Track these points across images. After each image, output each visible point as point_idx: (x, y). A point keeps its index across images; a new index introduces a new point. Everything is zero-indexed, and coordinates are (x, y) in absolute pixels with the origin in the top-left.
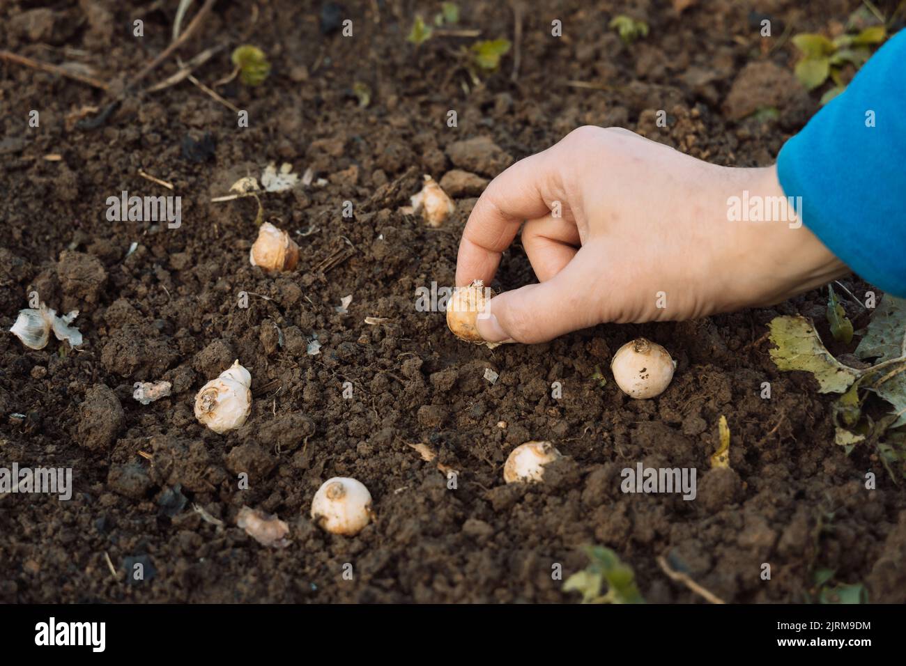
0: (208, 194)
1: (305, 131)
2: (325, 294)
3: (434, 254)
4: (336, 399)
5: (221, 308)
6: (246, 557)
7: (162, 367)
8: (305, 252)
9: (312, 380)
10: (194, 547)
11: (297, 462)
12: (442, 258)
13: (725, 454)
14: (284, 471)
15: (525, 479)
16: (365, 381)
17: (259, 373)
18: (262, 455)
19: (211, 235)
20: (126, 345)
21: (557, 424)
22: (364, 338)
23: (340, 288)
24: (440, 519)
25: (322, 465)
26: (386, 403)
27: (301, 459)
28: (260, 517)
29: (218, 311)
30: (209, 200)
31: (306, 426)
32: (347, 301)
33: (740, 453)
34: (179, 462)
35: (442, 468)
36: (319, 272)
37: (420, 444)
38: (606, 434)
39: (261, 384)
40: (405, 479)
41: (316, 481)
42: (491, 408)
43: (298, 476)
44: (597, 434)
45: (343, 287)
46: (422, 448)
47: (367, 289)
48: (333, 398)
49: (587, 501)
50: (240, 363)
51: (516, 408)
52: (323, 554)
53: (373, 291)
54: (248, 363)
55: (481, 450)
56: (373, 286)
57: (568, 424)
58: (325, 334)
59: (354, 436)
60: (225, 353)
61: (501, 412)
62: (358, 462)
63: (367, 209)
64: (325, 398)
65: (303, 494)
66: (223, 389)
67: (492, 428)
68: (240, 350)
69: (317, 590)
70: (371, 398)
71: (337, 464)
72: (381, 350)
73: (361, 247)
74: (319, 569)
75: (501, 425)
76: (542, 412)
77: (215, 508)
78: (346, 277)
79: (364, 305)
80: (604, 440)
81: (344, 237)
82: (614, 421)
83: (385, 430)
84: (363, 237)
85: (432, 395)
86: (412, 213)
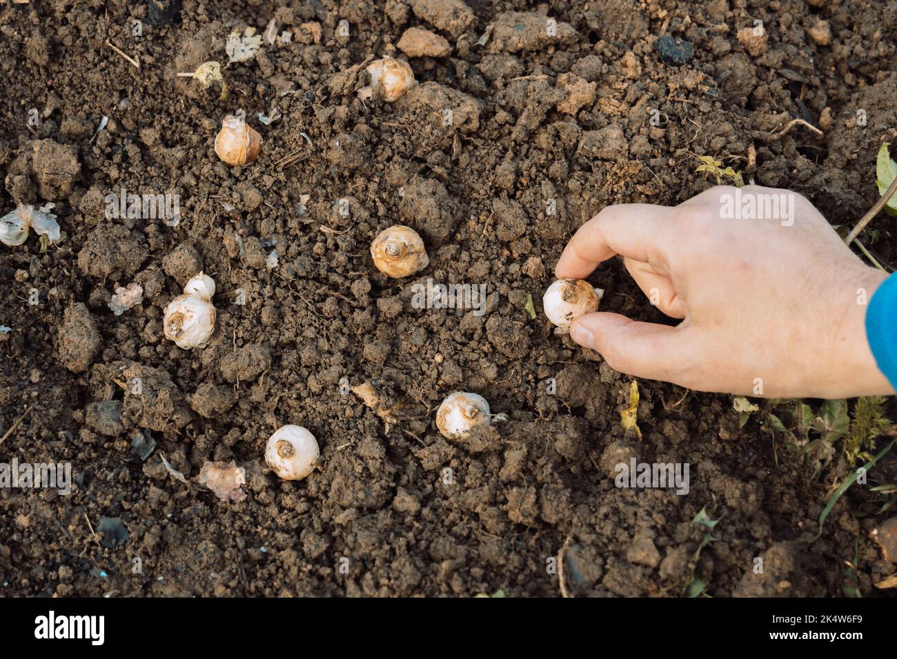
0: (174, 67)
2: (284, 193)
3: (389, 152)
4: (291, 319)
5: (188, 204)
6: (207, 511)
7: (134, 268)
8: (266, 147)
9: (271, 297)
10: (162, 504)
11: (254, 396)
12: (396, 158)
13: (634, 410)
14: (244, 406)
15: (453, 435)
16: (318, 302)
17: (222, 278)
18: (222, 402)
19: (178, 109)
20: (99, 254)
21: (488, 367)
22: (318, 248)
23: (299, 185)
24: (374, 494)
25: (276, 400)
26: (337, 330)
27: (258, 394)
28: (219, 467)
29: (184, 206)
30: (175, 74)
31: (262, 362)
32: (305, 198)
33: (647, 408)
34: (148, 409)
35: (382, 413)
36: (279, 169)
37: (364, 386)
38: (530, 377)
39: (224, 291)
40: (349, 429)
41: (270, 419)
42: (430, 333)
43: (255, 407)
44: (522, 376)
45: (302, 183)
46: (365, 392)
47: (324, 187)
48: (289, 318)
49: (503, 478)
50: (204, 273)
51: (454, 340)
52: (273, 510)
53: (329, 189)
54: (213, 266)
55: (418, 391)
56: (329, 182)
57: (498, 366)
58: (283, 243)
59: (306, 366)
60: (191, 263)
61: (439, 343)
62: (308, 400)
63: (325, 103)
64: (281, 317)
65: (259, 430)
66: (188, 315)
67: (429, 363)
68: (205, 251)
69: (266, 555)
70: (322, 324)
71: (289, 401)
72: (334, 264)
73: (319, 144)
74: (269, 529)
75: (438, 358)
76: (475, 347)
77: (180, 457)
78: (304, 171)
79: (321, 205)
80: (528, 382)
81: (303, 134)
82: (539, 361)
83: (332, 369)
84: (321, 132)
85: (378, 322)
86: (370, 95)
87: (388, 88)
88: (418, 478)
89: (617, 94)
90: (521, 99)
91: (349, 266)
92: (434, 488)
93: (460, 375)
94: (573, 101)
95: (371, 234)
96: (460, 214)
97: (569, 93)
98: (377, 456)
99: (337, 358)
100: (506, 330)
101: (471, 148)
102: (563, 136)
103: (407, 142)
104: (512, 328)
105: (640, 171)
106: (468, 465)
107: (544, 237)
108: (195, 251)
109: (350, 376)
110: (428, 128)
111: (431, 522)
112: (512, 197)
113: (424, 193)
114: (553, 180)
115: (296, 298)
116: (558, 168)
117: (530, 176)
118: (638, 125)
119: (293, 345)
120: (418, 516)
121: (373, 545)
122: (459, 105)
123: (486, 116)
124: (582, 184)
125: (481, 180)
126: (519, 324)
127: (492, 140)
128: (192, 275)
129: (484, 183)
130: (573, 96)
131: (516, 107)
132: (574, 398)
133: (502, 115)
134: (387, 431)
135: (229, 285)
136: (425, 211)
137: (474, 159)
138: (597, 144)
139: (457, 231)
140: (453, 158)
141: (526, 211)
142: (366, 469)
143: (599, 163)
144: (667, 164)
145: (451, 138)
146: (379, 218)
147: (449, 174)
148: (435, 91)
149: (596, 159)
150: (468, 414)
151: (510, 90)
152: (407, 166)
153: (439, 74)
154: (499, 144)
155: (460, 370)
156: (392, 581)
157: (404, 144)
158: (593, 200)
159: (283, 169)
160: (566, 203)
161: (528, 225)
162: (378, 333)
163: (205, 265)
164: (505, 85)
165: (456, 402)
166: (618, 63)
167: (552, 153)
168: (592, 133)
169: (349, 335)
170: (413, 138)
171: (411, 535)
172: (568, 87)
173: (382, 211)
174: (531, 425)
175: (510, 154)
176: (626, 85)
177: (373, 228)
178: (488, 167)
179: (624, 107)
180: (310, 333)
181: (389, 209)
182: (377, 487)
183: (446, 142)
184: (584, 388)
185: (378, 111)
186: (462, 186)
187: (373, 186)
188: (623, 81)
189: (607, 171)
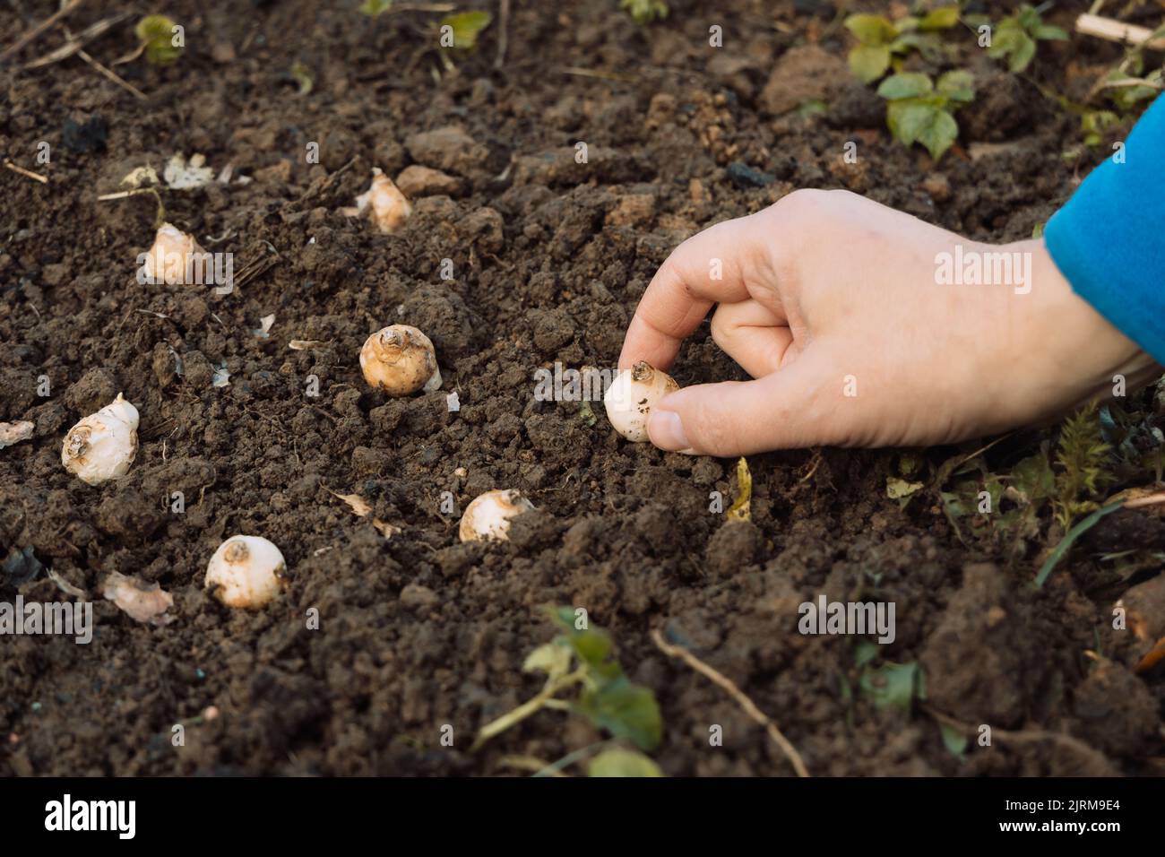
0: (94, 191)
1: (226, 120)
2: (239, 312)
3: (381, 263)
4: (247, 441)
5: (105, 330)
6: (114, 637)
7: (23, 403)
9: (217, 418)
11: (190, 518)
12: (392, 268)
13: (746, 506)
15: (486, 537)
16: (286, 419)
17: (150, 410)
18: (142, 508)
19: (97, 242)
21: (532, 470)
22: (287, 367)
23: (260, 306)
24: (370, 585)
25: (223, 522)
26: (311, 446)
27: (196, 515)
28: (135, 586)
29: (100, 334)
30: (95, 198)
31: (204, 472)
32: (268, 321)
33: (764, 506)
34: (32, 517)
35: (379, 525)
37: (355, 494)
38: (592, 484)
39: (151, 425)
40: (330, 537)
41: (214, 541)
42: (447, 448)
43: (192, 536)
44: (582, 483)
45: (264, 303)
46: (355, 501)
47: (294, 307)
48: (244, 440)
49: (562, 561)
50: (125, 398)
51: (480, 451)
53: (302, 309)
54: (136, 399)
55: (432, 503)
56: (302, 302)
57: (545, 469)
58: (237, 361)
59: (268, 486)
61: (460, 458)
62: (270, 517)
63: (296, 208)
64: (233, 440)
66: (98, 427)
67: (447, 476)
68: (127, 380)
70: (292, 440)
71: (242, 521)
73: (287, 254)
74: (210, 649)
75: (459, 472)
76: (511, 458)
77: (76, 575)
78: (268, 293)
79: (290, 327)
80: (591, 490)
81: (266, 242)
82: (604, 467)
84: (291, 241)
85: (371, 435)
86: (356, 214)
87: (380, 212)
88: (436, 584)
93: (492, 483)
97: (619, 201)
99: (314, 465)
100: (555, 427)
101: (493, 267)
103: (408, 254)
104: (563, 424)
106: (509, 563)
107: (599, 346)
108: (112, 376)
110: (435, 240)
113: (430, 294)
115: (255, 416)
117: (575, 287)
119: (248, 470)
123: (511, 236)
125: (509, 298)
129: (514, 301)
131: (552, 223)
133: (532, 227)
134: (388, 538)
135: (159, 419)
137: (498, 278)
141: (573, 318)
145: (466, 250)
148: (442, 199)
155: (491, 479)
157: (403, 255)
161: (576, 328)
164: (535, 210)
167: (603, 262)
172: (618, 197)
173: (374, 327)
174: (599, 518)
175: (547, 263)
178: (518, 283)
180: (274, 451)
182: (373, 577)
183: (460, 255)
184: (672, 488)
187: (362, 298)
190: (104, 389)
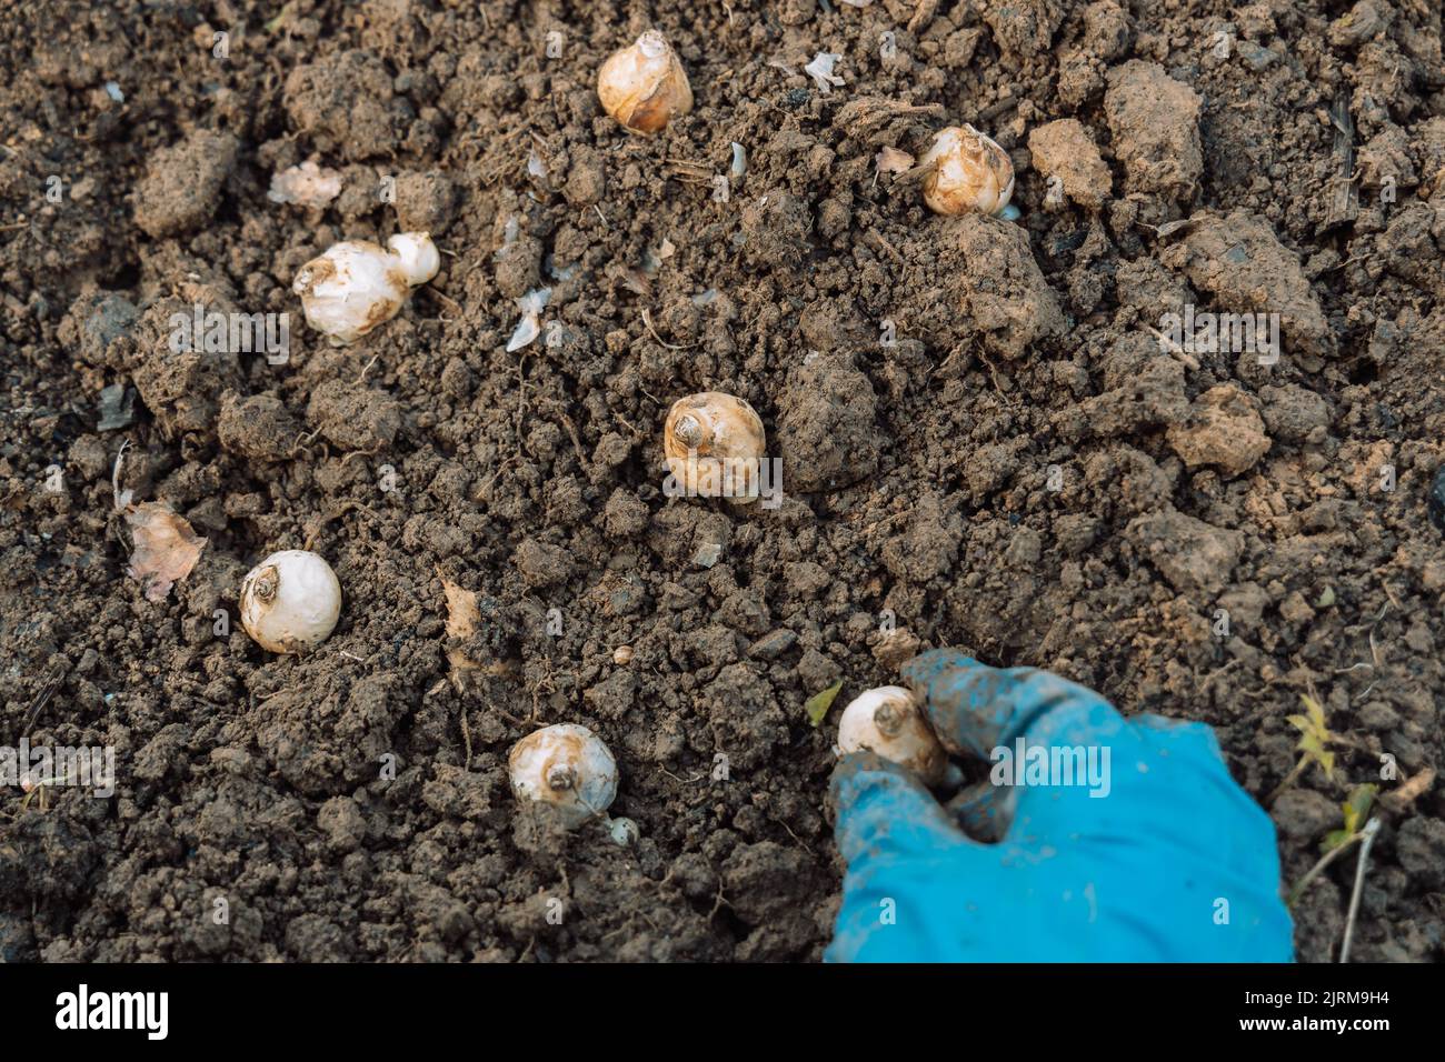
2: (643, 215)
3: (840, 279)
4: (481, 409)
7: (356, 152)
10: (49, 510)
11: (321, 473)
12: (846, 300)
14: (299, 474)
17: (456, 268)
18: (257, 442)
20: (317, 90)
21: (671, 735)
22: (616, 337)
23: (675, 221)
26: (519, 482)
27: (329, 475)
28: (179, 528)
34: (155, 362)
35: (457, 660)
36: (665, 174)
37: (471, 596)
38: (719, 808)
39: (440, 289)
40: (388, 638)
41: (312, 526)
42: (648, 606)
43: (314, 493)
44: (709, 796)
45: (683, 222)
46: (462, 606)
47: (708, 255)
48: (479, 405)
49: (503, 919)
50: (434, 238)
51: (667, 648)
52: (181, 657)
53: (712, 264)
54: (459, 240)
55: (540, 675)
56: (722, 256)
57: (686, 745)
58: (571, 288)
59: (431, 494)
60: (427, 207)
61: (645, 633)
62: (381, 545)
63: (808, 126)
64: (472, 393)
65: (284, 527)
66: (340, 276)
67: (601, 649)
68: (466, 209)
69: (103, 709)
70: (511, 454)
71: (361, 523)
72: (610, 381)
73: (750, 181)
74: (147, 677)
75: (620, 655)
76: (686, 689)
77: (137, 467)
78: (703, 207)
79: (679, 278)
80: (710, 814)
81: (737, 148)
82: (755, 796)
83: (453, 531)
84: (768, 166)
85: (587, 519)
86: (899, 170)
87: (943, 183)
88: (404, 799)
89: (1298, 490)
90: (1123, 368)
91: (631, 403)
92: (409, 840)
93: (620, 709)
94: (1200, 440)
95: (706, 382)
96: (863, 468)
97: (1204, 423)
98: (363, 713)
99: (474, 521)
100: (746, 704)
101: (981, 380)
102: (1127, 483)
103: (883, 289)
104: (759, 708)
105: (1198, 643)
106: (489, 851)
107: (954, 615)
108: (446, 196)
109: (472, 564)
110: (934, 293)
111: (347, 883)
112: (967, 510)
113: (827, 386)
114: (1050, 538)
115: (514, 385)
116: (1074, 526)
117: (1024, 499)
118: (1276, 569)
119: (445, 448)
120: (335, 858)
121: (217, 836)
122: (1008, 295)
123: (1047, 347)
124: (1085, 585)
125: (947, 443)
126: (774, 711)
127: (1026, 397)
128: (414, 226)
129: (948, 452)
130: (1207, 432)
131: (1108, 375)
132: (743, 903)
133: (1069, 370)
134: (434, 692)
135: (457, 287)
136: (802, 416)
137: (968, 401)
138: (1169, 542)
139: (840, 490)
140: (938, 374)
141: (961, 553)
142: (334, 716)
143: (1144, 574)
144: (1257, 671)
145: (958, 337)
146: (740, 369)
147: (908, 393)
148: (992, 241)
149: (1148, 564)
150: (549, 776)
151: (1123, 341)
152: (852, 325)
153: (1056, 227)
154: (1026, 411)
155: (628, 700)
156: (178, 914)
157: (877, 287)
158: (1083, 627)
159: (671, 178)
160: (1038, 593)
161: (941, 573)
162: (576, 538)
163: (448, 230)
164: (1130, 327)
165: (558, 742)
166: (1355, 445)
167: (1092, 494)
168: (1178, 518)
169: (535, 505)
170: (899, 289)
171: (291, 872)
172: (1214, 413)
173: (754, 362)
174: (635, 880)
175: (1023, 440)
176: (1329, 489)
177: (716, 376)
178: (976, 432)
179: (1285, 521)
180: (483, 451)
181: (770, 370)
182: (320, 757)
183: (945, 338)
184: (776, 902)
185: (893, 206)
186: (911, 427)
187: (770, 313)
188: (1333, 481)
189: (1148, 599)
190: (419, 214)
